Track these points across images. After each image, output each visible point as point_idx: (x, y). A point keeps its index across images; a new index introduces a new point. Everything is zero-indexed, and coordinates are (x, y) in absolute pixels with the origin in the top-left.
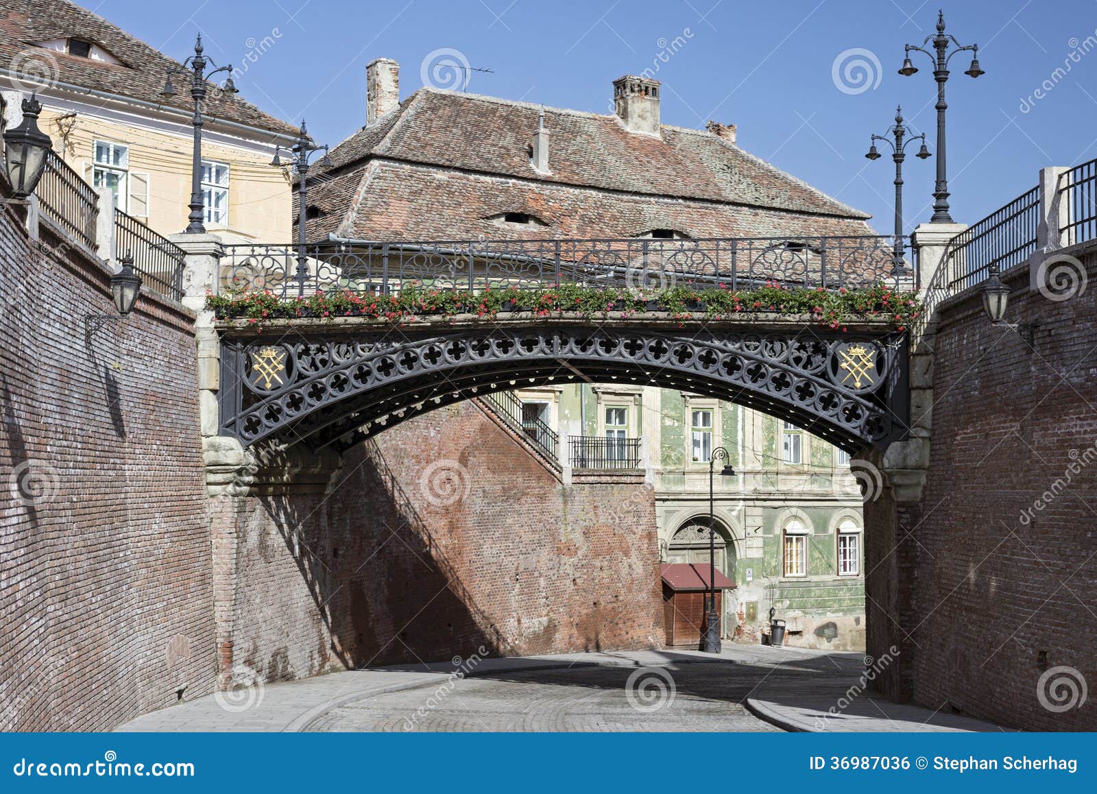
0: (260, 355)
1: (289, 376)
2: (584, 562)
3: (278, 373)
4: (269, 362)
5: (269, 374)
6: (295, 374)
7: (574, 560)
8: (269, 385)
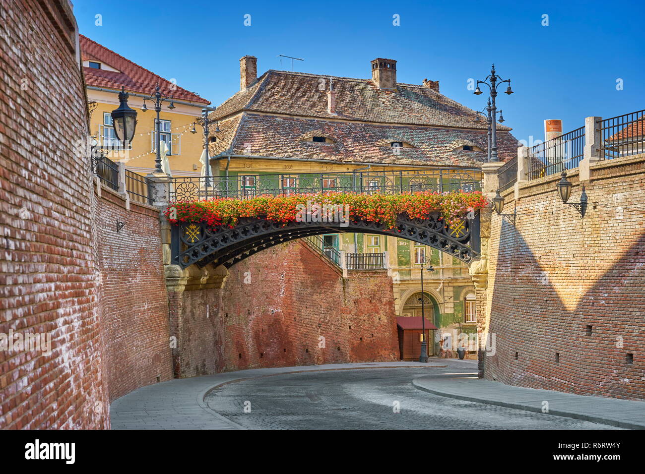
0: (188, 228)
1: (202, 236)
2: (355, 317)
3: (197, 235)
4: (193, 230)
5: (193, 236)
6: (204, 236)
7: (350, 316)
8: (193, 241)
